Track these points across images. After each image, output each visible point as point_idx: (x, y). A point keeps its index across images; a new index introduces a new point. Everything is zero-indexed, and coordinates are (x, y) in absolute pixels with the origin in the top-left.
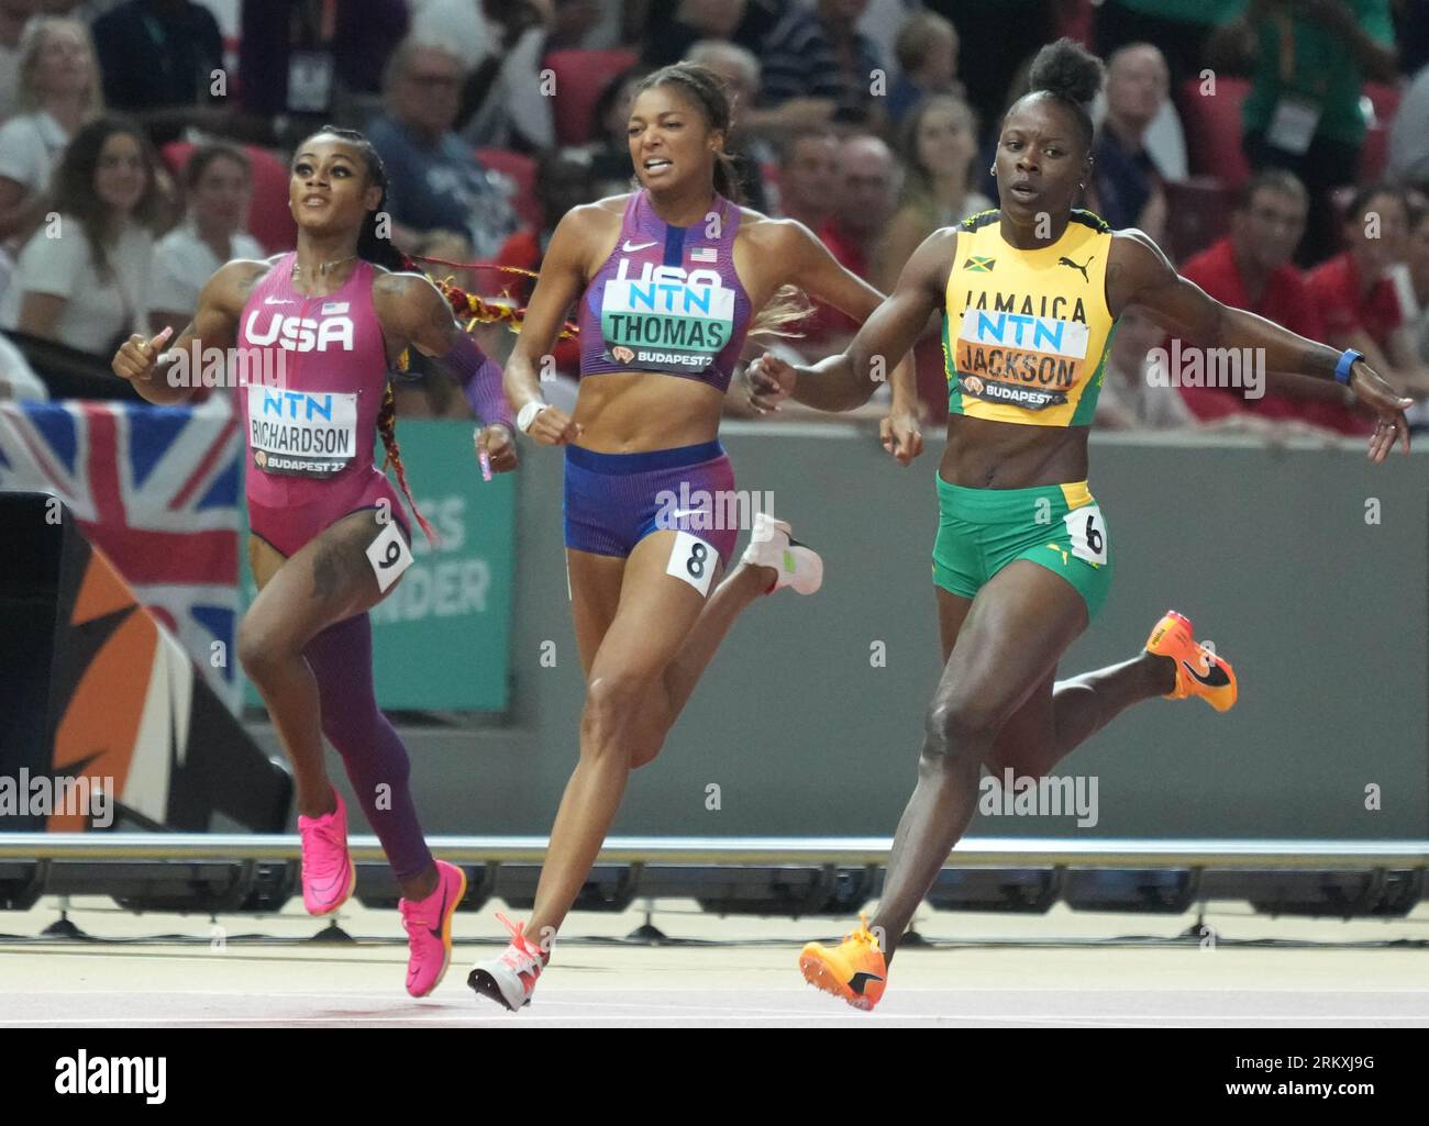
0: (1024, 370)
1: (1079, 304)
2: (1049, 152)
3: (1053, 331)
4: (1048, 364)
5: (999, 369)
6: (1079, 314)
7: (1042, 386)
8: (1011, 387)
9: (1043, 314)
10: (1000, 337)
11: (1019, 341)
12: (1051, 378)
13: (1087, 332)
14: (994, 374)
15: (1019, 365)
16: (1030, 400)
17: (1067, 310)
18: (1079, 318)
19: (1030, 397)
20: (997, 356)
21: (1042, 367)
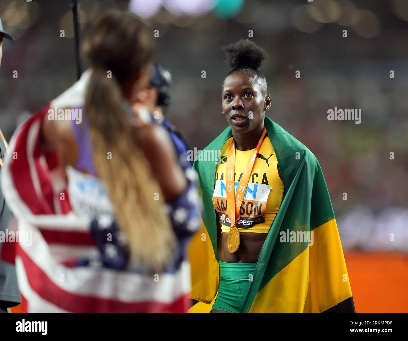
1: (265, 176)
4: (250, 205)
6: (265, 181)
7: (247, 216)
12: (251, 212)
16: (243, 224)
17: (259, 179)
21: (247, 207)
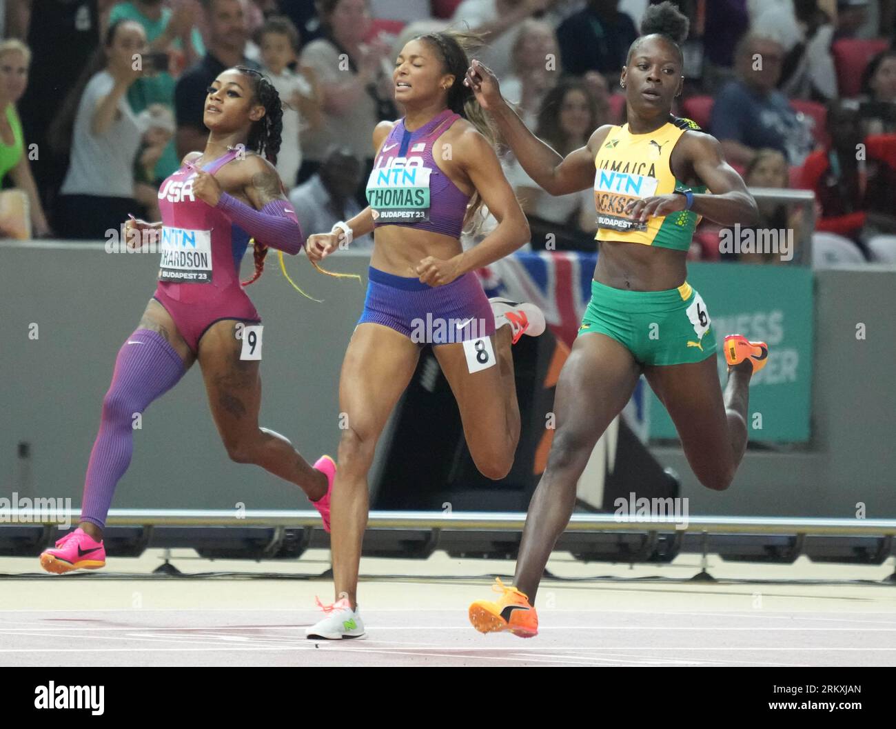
0: (618, 206)
1: (653, 166)
2: (666, 71)
3: (636, 182)
5: (605, 206)
8: (610, 217)
9: (633, 172)
10: (609, 187)
11: (618, 189)
13: (656, 184)
14: (602, 210)
15: (615, 204)
16: (619, 226)
17: (646, 170)
18: (651, 175)
19: (619, 223)
20: (606, 198)
